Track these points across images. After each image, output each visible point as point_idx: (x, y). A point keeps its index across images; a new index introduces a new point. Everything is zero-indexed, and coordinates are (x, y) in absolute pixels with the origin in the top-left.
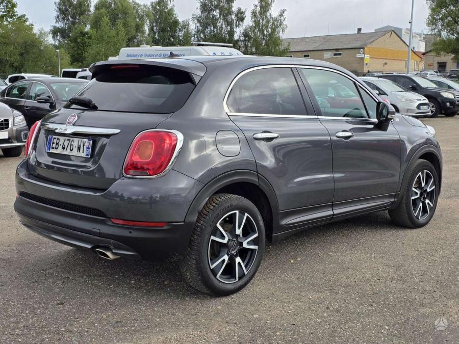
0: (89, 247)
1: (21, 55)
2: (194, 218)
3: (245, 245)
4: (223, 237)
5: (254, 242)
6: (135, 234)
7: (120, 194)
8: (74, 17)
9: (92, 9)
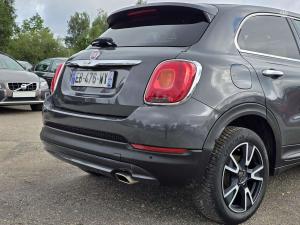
0: (109, 171)
1: (45, 52)
2: (211, 147)
3: (253, 177)
4: (234, 167)
5: (260, 174)
6: (155, 159)
7: (138, 121)
8: (79, 30)
9: (91, 26)
